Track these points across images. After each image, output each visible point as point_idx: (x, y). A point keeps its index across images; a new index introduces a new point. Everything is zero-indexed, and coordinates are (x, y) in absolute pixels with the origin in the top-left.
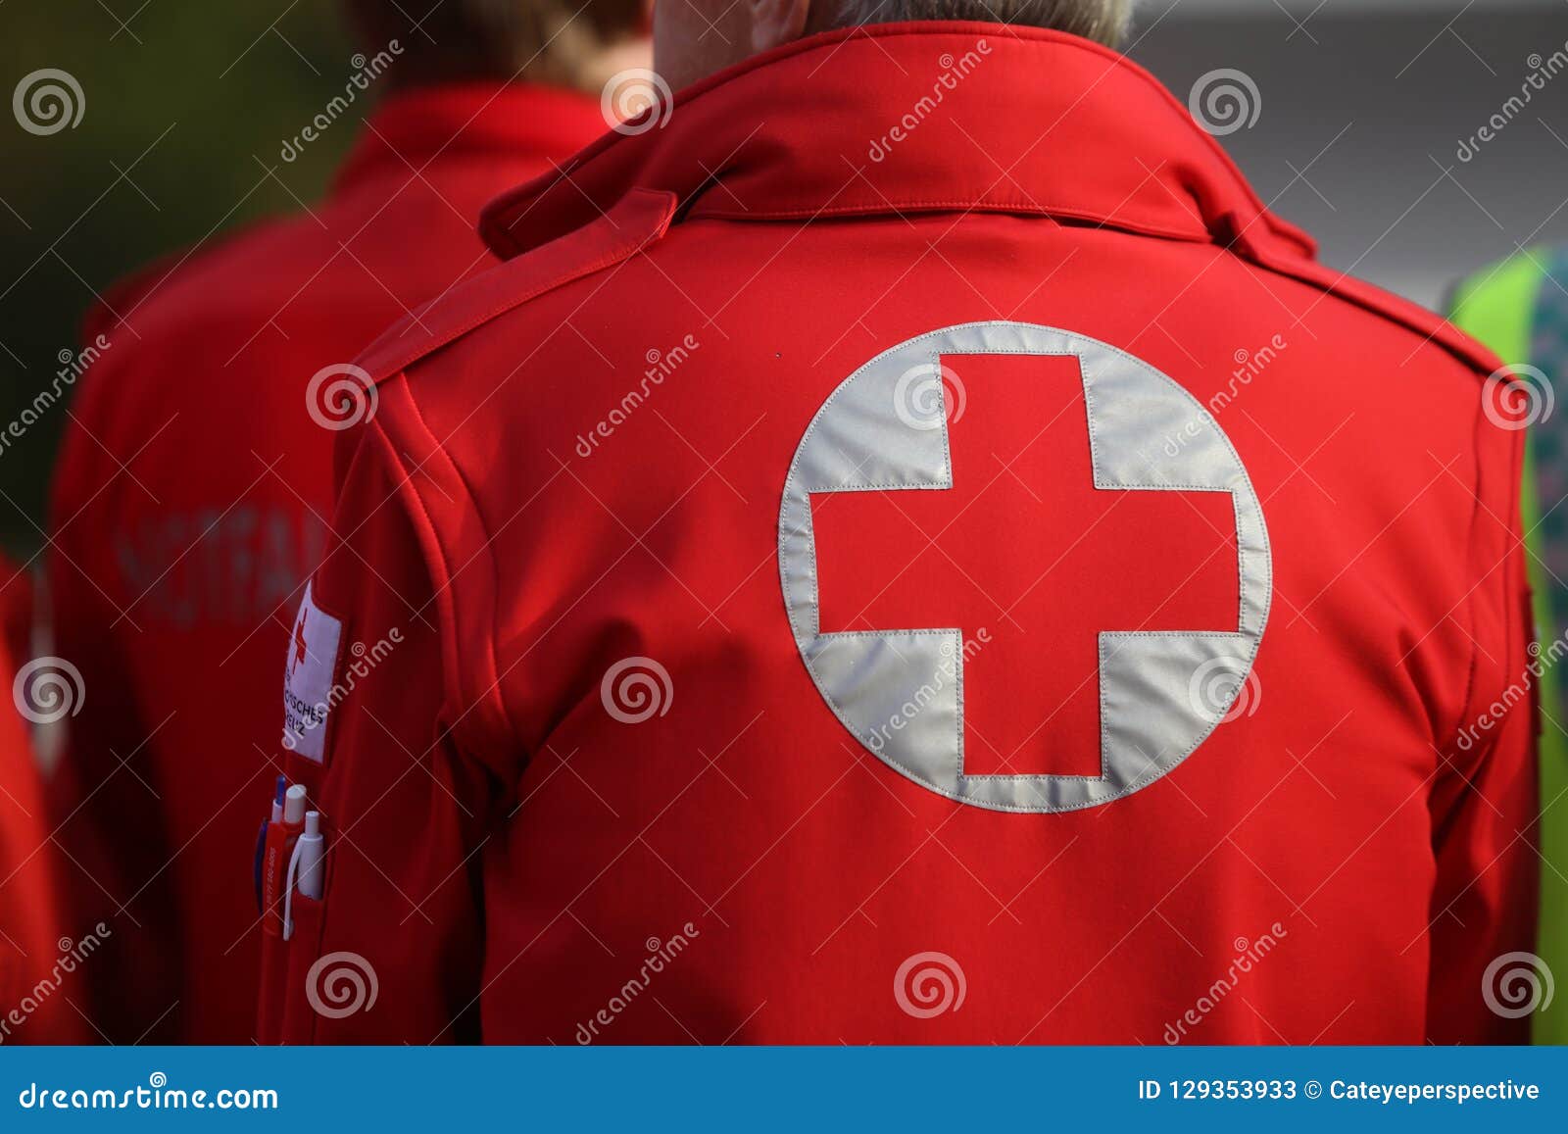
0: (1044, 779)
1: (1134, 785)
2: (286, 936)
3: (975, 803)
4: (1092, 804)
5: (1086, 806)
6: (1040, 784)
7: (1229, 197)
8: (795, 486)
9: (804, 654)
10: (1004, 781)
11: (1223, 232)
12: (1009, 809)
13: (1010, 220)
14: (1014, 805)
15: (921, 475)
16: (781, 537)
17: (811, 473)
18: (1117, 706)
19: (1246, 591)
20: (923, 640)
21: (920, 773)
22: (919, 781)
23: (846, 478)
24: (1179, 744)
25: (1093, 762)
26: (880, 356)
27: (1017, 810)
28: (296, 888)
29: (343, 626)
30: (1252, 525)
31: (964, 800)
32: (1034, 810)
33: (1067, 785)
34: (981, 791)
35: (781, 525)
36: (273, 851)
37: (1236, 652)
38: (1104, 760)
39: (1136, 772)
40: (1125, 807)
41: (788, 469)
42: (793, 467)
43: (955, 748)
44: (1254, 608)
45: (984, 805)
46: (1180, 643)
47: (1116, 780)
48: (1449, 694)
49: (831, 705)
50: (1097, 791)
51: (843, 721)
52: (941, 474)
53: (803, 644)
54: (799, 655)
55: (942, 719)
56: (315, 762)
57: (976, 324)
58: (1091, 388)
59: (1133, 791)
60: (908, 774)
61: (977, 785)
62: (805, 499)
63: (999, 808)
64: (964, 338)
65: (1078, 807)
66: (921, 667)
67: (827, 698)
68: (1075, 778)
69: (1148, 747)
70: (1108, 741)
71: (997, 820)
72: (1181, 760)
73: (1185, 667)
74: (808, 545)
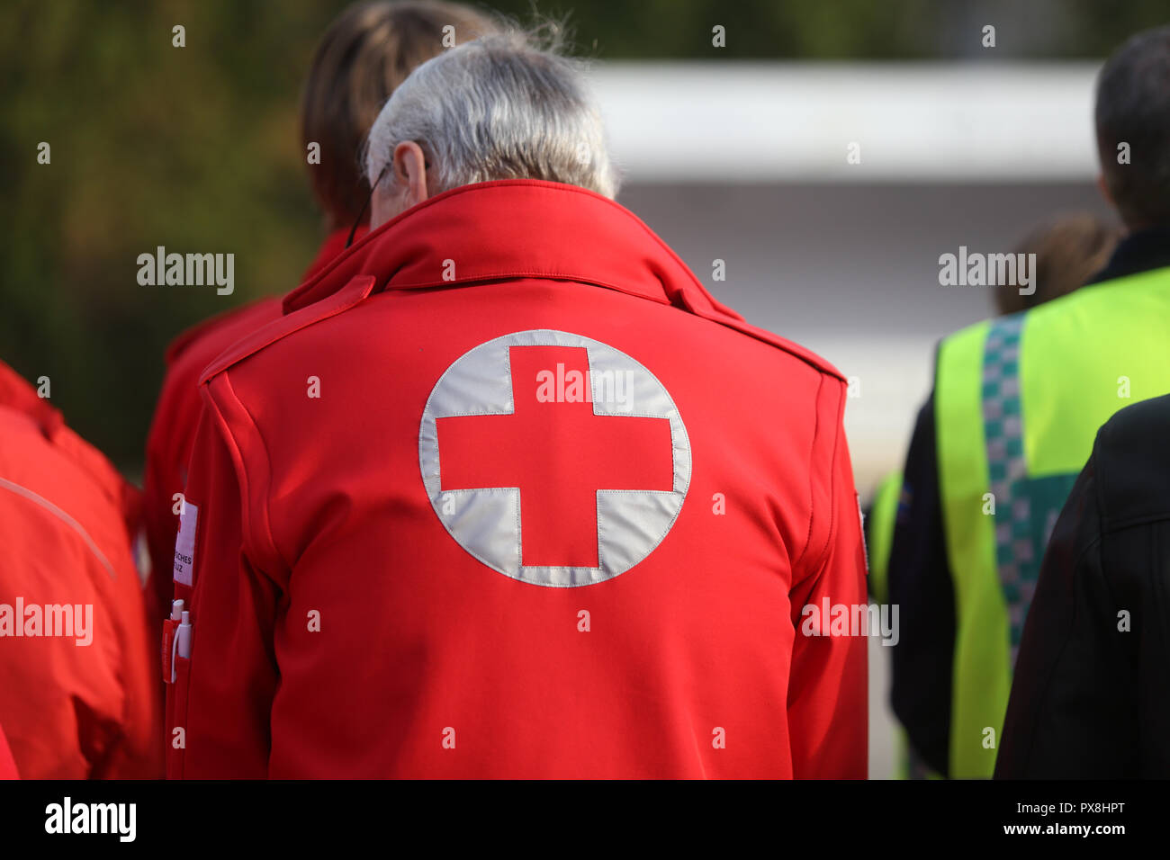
0: (567, 569)
1: (616, 572)
2: (173, 681)
3: (529, 582)
4: (593, 583)
5: (591, 583)
6: (565, 572)
7: (680, 280)
8: (428, 416)
9: (432, 502)
10: (544, 569)
11: (677, 300)
12: (548, 585)
13: (551, 282)
14: (550, 582)
15: (497, 407)
16: (420, 442)
17: (436, 408)
18: (606, 528)
19: (677, 469)
20: (498, 493)
21: (497, 566)
22: (497, 569)
23: (456, 409)
24: (641, 551)
25: (594, 560)
26: (477, 348)
27: (553, 586)
28: (177, 652)
29: (199, 509)
30: (680, 436)
31: (522, 580)
32: (562, 586)
33: (580, 572)
34: (532, 575)
35: (421, 436)
36: (166, 635)
37: (672, 502)
38: (600, 559)
39: (619, 566)
40: (612, 584)
41: (424, 407)
42: (427, 406)
43: (517, 552)
44: (683, 479)
45: (534, 583)
46: (641, 496)
47: (607, 569)
48: (799, 533)
49: (448, 529)
50: (596, 576)
51: (455, 538)
52: (508, 407)
53: (432, 497)
54: (430, 503)
55: (508, 535)
56: (187, 586)
57: (530, 331)
58: (593, 364)
59: (616, 575)
60: (491, 566)
61: (530, 572)
62: (433, 421)
63: (543, 585)
64: (523, 338)
65: (586, 584)
66: (498, 510)
67: (446, 525)
68: (584, 568)
69: (624, 553)
70: (602, 547)
71: (542, 592)
72: (642, 559)
73: (642, 508)
74: (435, 445)
